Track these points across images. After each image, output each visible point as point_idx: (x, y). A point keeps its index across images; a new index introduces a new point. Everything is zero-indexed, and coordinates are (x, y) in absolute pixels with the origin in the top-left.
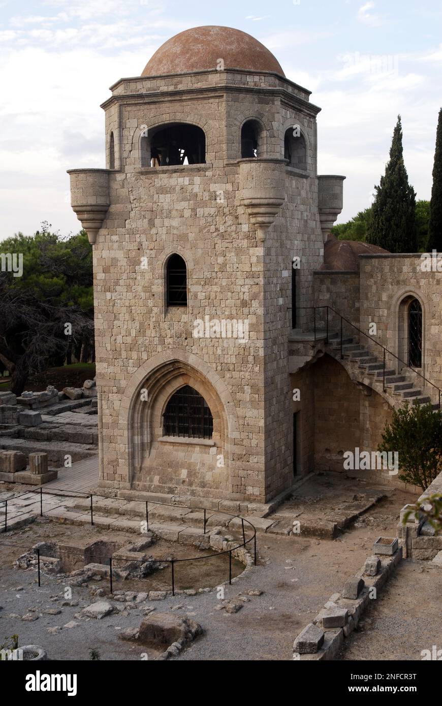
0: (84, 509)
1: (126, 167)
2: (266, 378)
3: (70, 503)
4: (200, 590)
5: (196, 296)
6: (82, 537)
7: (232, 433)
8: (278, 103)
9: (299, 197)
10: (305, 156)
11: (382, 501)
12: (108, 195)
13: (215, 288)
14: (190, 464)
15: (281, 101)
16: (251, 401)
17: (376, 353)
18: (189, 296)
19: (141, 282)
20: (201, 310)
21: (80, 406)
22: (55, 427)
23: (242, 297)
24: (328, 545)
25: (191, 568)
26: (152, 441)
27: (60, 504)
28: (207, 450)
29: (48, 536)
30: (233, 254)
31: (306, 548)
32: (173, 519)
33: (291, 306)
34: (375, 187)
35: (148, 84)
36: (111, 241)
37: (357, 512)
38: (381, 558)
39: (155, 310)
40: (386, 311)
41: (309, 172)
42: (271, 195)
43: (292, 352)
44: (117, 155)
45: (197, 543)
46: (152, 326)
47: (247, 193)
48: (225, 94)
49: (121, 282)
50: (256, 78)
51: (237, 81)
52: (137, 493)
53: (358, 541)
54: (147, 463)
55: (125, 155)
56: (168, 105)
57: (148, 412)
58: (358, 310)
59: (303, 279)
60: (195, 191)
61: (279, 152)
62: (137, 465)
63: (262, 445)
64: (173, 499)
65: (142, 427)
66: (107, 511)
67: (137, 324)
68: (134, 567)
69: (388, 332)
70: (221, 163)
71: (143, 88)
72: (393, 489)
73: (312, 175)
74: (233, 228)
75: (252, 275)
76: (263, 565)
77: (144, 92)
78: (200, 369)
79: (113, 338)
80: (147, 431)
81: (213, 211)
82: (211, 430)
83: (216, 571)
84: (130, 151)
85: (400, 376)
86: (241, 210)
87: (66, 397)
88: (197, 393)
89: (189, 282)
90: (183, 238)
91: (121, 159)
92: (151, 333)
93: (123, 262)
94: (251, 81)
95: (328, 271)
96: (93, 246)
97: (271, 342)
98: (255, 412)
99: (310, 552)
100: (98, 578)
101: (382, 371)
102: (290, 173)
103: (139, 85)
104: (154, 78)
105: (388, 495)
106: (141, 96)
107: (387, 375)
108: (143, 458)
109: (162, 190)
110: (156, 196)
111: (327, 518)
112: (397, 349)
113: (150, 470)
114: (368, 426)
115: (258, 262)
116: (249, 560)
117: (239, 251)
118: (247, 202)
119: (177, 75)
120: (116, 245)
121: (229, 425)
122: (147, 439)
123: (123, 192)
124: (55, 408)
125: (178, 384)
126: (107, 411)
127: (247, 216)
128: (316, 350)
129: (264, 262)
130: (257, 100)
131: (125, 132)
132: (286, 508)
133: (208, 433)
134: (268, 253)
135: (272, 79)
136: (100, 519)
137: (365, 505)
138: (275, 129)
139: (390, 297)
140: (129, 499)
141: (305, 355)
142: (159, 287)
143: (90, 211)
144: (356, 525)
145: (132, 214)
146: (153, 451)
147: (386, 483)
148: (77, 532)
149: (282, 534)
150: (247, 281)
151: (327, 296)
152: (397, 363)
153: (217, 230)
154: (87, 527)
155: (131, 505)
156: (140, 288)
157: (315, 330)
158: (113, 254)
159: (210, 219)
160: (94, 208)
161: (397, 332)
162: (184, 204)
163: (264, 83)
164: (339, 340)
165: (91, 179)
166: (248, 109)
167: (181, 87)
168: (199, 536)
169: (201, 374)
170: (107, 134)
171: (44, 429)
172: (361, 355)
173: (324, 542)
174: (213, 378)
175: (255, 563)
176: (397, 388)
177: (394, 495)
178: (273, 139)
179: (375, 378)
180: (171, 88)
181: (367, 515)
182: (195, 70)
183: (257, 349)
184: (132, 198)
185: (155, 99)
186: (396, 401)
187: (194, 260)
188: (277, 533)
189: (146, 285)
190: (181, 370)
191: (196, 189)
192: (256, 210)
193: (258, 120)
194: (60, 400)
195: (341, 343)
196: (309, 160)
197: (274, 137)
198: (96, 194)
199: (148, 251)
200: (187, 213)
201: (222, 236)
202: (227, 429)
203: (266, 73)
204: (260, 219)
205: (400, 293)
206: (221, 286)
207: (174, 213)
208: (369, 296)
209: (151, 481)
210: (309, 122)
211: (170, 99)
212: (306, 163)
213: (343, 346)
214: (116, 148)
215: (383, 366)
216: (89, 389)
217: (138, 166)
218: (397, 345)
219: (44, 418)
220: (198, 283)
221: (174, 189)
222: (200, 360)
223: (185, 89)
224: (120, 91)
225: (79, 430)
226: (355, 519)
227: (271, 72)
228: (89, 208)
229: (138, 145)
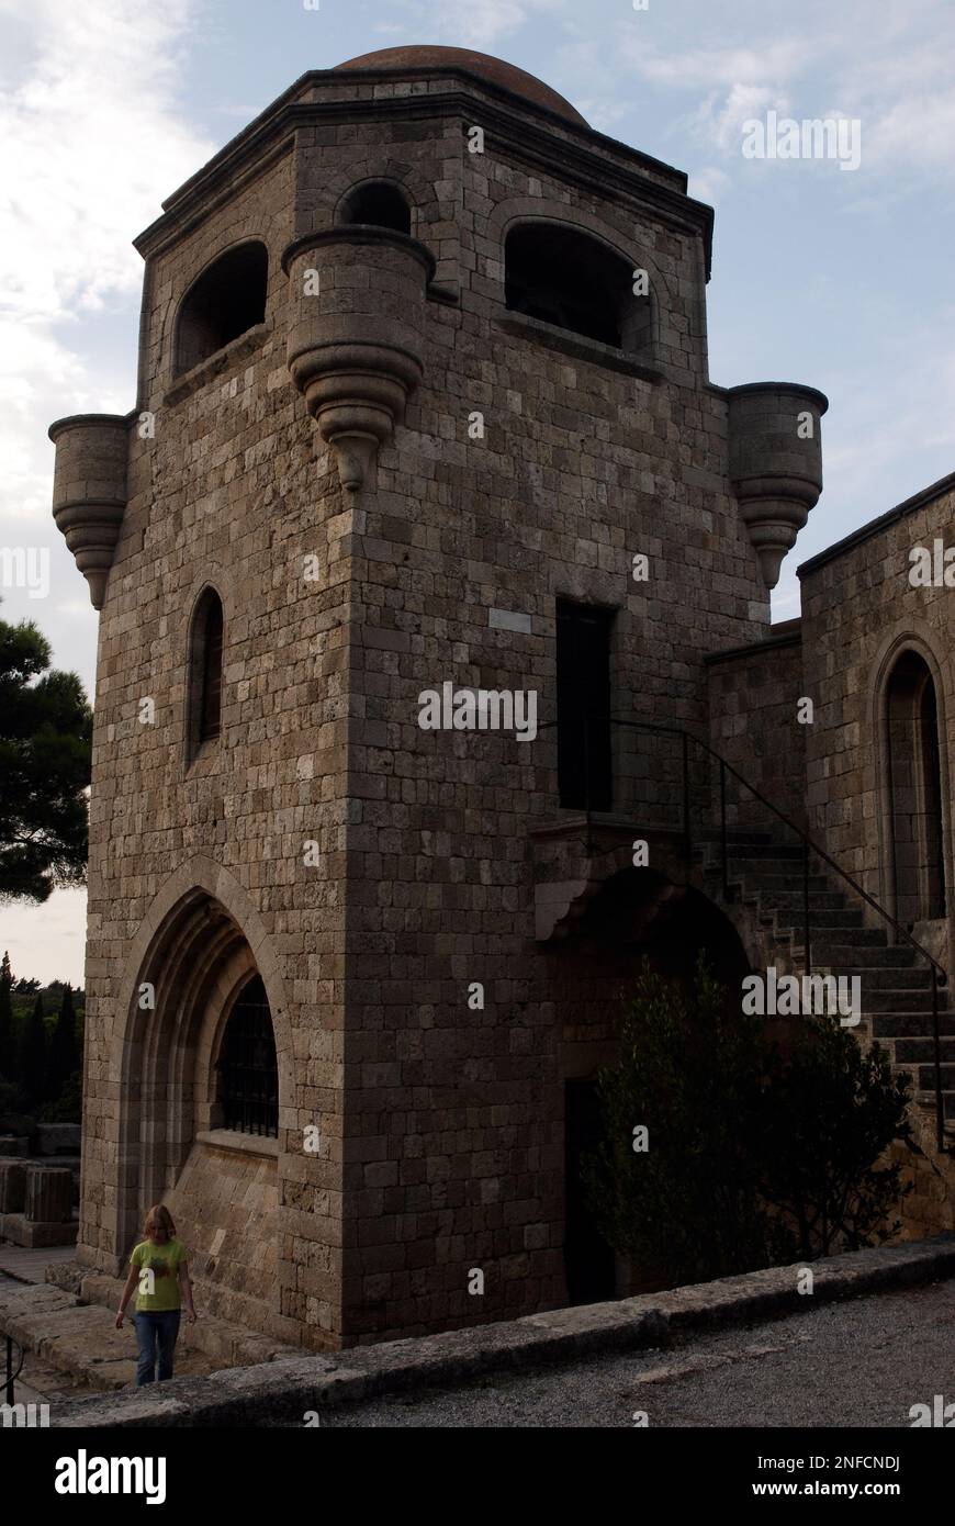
1: (152, 401)
5: (234, 694)
8: (451, 132)
9: (603, 422)
10: (651, 325)
12: (122, 477)
13: (266, 662)
16: (321, 1006)
18: (224, 699)
23: (310, 674)
26: (187, 1142)
30: (298, 550)
39: (173, 753)
40: (857, 729)
41: (665, 368)
42: (340, 334)
43: (541, 872)
46: (165, 800)
48: (296, 133)
49: (130, 693)
50: (403, 89)
55: (152, 370)
57: (179, 1052)
60: (245, 405)
65: (162, 1096)
67: (145, 800)
69: (865, 797)
74: (302, 475)
75: (329, 600)
78: (234, 910)
79: (112, 846)
80: (175, 1110)
81: (270, 444)
84: (160, 360)
89: (225, 659)
90: (221, 539)
91: (144, 383)
92: (163, 818)
93: (135, 640)
108: (160, 1184)
109: (198, 430)
110: (188, 450)
115: (343, 554)
120: (128, 600)
122: (174, 1133)
123: (145, 462)
125: (238, 971)
130: (388, 134)
134: (386, 532)
138: (441, 198)
139: (865, 676)
141: (573, 877)
142: (180, 689)
145: (154, 511)
146: (188, 1172)
150: (321, 620)
153: (275, 493)
158: (123, 623)
159: (264, 471)
162: (227, 449)
166: (364, 159)
174: (255, 933)
178: (435, 227)
184: (155, 471)
187: (235, 593)
189: (163, 688)
191: (247, 401)
193: (391, 181)
197: (440, 220)
199: (170, 598)
200: (230, 471)
201: (284, 508)
205: (883, 652)
206: (277, 652)
207: (211, 479)
210: (667, 239)
212: (650, 337)
217: (169, 383)
220: (238, 657)
221: (215, 418)
222: (235, 886)
229: (171, 336)
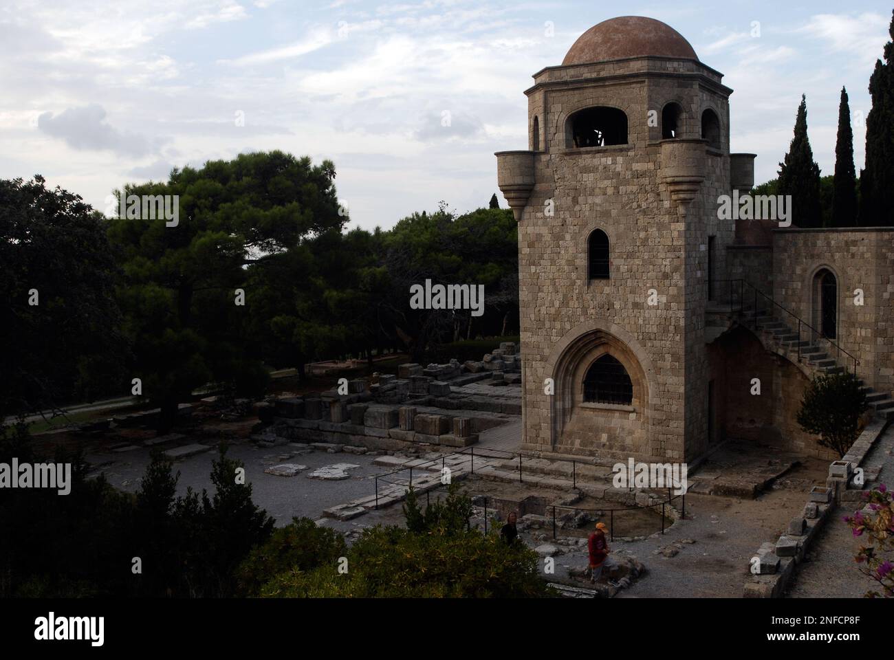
0: (511, 468)
1: (551, 149)
2: (686, 347)
3: (496, 463)
4: (636, 538)
5: (618, 269)
6: (514, 493)
7: (652, 399)
8: (696, 86)
9: (714, 175)
10: (719, 135)
11: (797, 467)
12: (534, 175)
13: (637, 262)
14: (610, 429)
15: (699, 84)
16: (672, 369)
17: (789, 325)
18: (612, 269)
19: (565, 254)
20: (623, 282)
21: (481, 379)
22: (463, 397)
23: (663, 270)
24: (748, 504)
25: (621, 522)
26: (573, 407)
27: (488, 464)
28: (627, 416)
29: (482, 491)
30: (655, 229)
31: (728, 506)
32: (596, 479)
33: (707, 279)
34: (780, 164)
35: (572, 72)
36: (536, 218)
37: (773, 476)
38: (818, 504)
39: (579, 282)
40: (800, 284)
41: (722, 151)
42: (693, 173)
43: (709, 323)
44: (541, 138)
45: (623, 500)
46: (575, 298)
47: (669, 171)
48: (647, 80)
49: (546, 256)
50: (675, 64)
51: (658, 67)
52: (559, 455)
53: (777, 501)
54: (568, 427)
55: (550, 137)
56: (591, 90)
57: (569, 379)
58: (771, 283)
59: (717, 253)
60: (617, 170)
61: (697, 133)
62: (559, 429)
63: (682, 410)
64: (595, 461)
65: (563, 393)
66: (533, 471)
67: (560, 296)
68: (568, 519)
69: (802, 304)
70: (643, 144)
71: (567, 76)
72: (806, 456)
73: (725, 154)
74: (655, 204)
75: (673, 249)
76: (691, 519)
77: (568, 78)
78: (622, 338)
79: (537, 309)
80: (568, 398)
81: (635, 188)
82: (631, 397)
83: (645, 524)
84: (555, 134)
85: (814, 346)
86: (662, 188)
87: (467, 370)
88: (617, 361)
89: (612, 256)
90: (606, 214)
91: (546, 141)
92: (574, 304)
93: (547, 237)
94: (670, 67)
95: (741, 245)
96: (519, 223)
97: (690, 313)
98: (675, 379)
99: (733, 510)
100: (537, 526)
101: (797, 341)
102: (708, 152)
103: (563, 73)
104: (577, 66)
105: (802, 461)
106: (566, 83)
107: (802, 345)
108: (564, 423)
109: (586, 170)
110: (579, 176)
111: (747, 480)
112: (811, 321)
113: (570, 435)
114: (781, 395)
115: (679, 236)
116: (675, 515)
117: (661, 227)
118: (669, 180)
119: (600, 63)
120: (540, 222)
121: (650, 391)
122: (568, 405)
123: (548, 172)
124: (460, 380)
125: (598, 353)
126: (531, 378)
127: (668, 193)
128: (732, 321)
129: (685, 237)
130: (676, 85)
131: (550, 117)
132: (705, 472)
133: (627, 399)
134: (688, 228)
135: (690, 65)
136: (528, 477)
137: (780, 470)
138: (693, 110)
139: (805, 270)
140: (552, 460)
141: (722, 326)
142: (582, 261)
143: (516, 190)
144: (774, 487)
145: (557, 192)
146: (574, 417)
147: (799, 450)
148: (509, 488)
149: (704, 494)
150: (669, 255)
151: (740, 270)
152: (811, 333)
153: (639, 206)
154: (516, 484)
155: (555, 466)
156: (563, 262)
157: (731, 303)
158: (537, 230)
159: (631, 197)
160: (521, 187)
161: (811, 304)
162: (607, 183)
163: (683, 69)
164: (753, 312)
165: (517, 160)
166: (669, 93)
167: (603, 74)
168: (625, 494)
169: (622, 343)
170: (530, 118)
171: (453, 398)
172: (775, 326)
173: (745, 501)
174: (635, 347)
175: (683, 517)
176: (812, 358)
177: (807, 461)
178: (692, 120)
179: (790, 348)
180: (594, 75)
181: (784, 478)
182: (617, 58)
183: (678, 320)
184: (556, 177)
185: (579, 85)
186: (812, 371)
187: (616, 235)
188: (699, 493)
189: (570, 259)
190: (602, 340)
191: (619, 168)
192: (677, 188)
193: (678, 103)
194: (462, 373)
195: (755, 315)
196: (723, 139)
197: (693, 118)
198: (522, 174)
199: (572, 227)
200: (610, 191)
201: (644, 212)
202: (648, 395)
203: (685, 59)
204: (682, 196)
205: (814, 266)
206: (643, 260)
207: (597, 190)
208: (783, 269)
209: (572, 444)
210: (722, 103)
211: (593, 85)
212: (719, 142)
213: (758, 318)
214: (541, 131)
215: (798, 337)
216: (488, 363)
217: (563, 147)
218: (811, 317)
219: (453, 388)
220: (620, 257)
221: (597, 168)
222: (622, 330)
223: (609, 75)
224: (544, 79)
225: (487, 400)
226: (772, 481)
227: (689, 58)
228: (515, 188)
229: (562, 127)
